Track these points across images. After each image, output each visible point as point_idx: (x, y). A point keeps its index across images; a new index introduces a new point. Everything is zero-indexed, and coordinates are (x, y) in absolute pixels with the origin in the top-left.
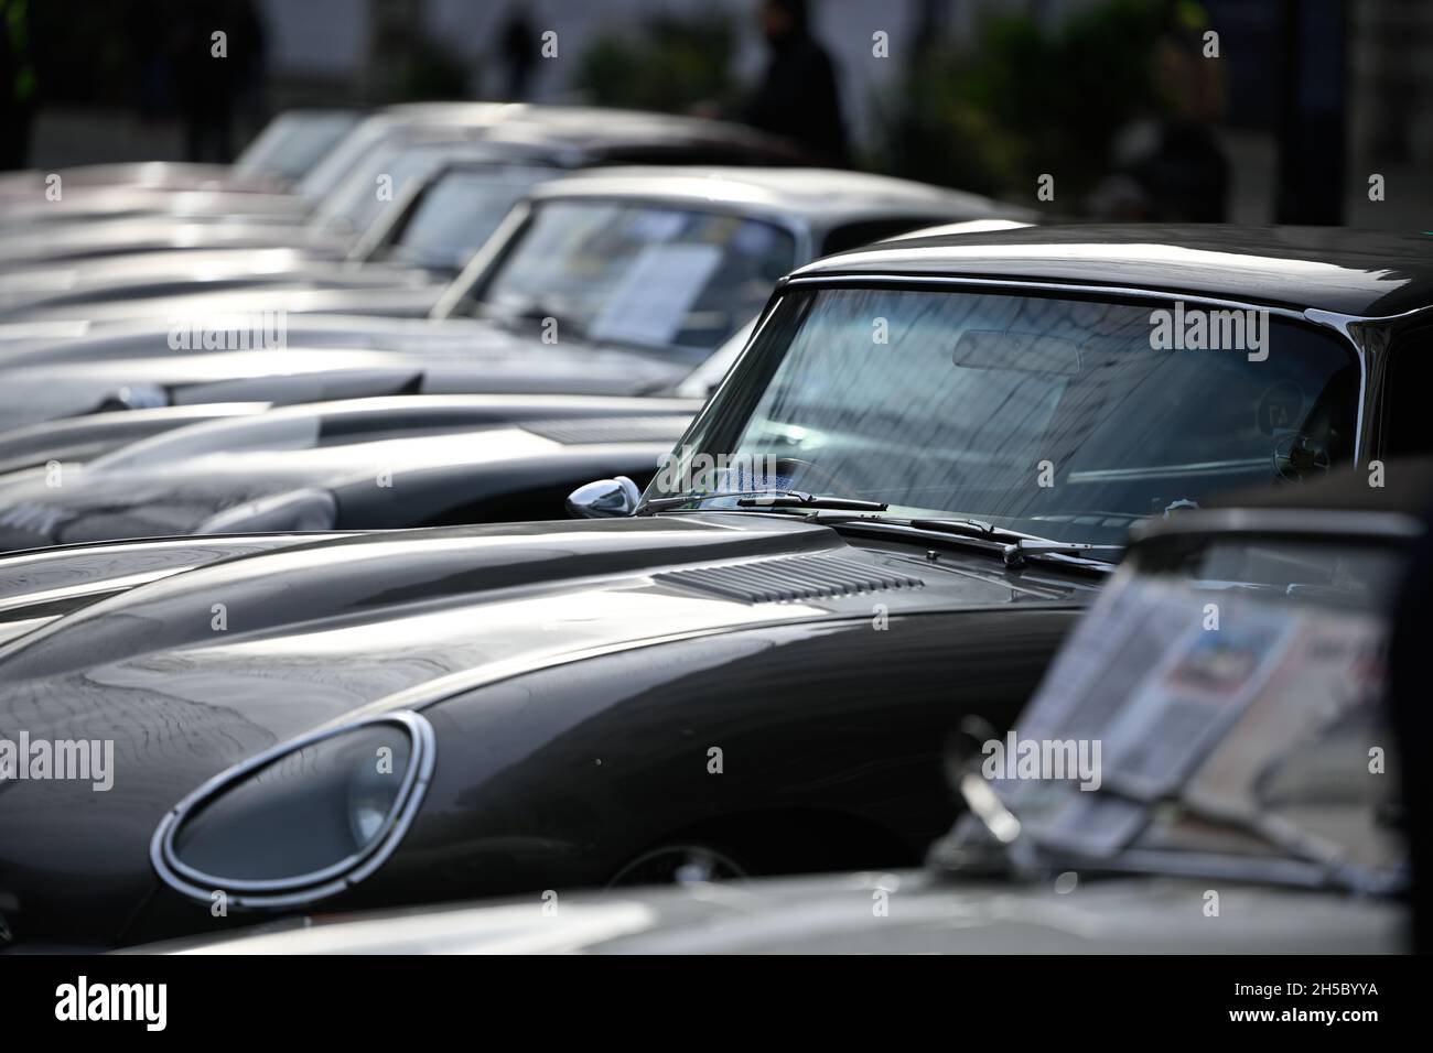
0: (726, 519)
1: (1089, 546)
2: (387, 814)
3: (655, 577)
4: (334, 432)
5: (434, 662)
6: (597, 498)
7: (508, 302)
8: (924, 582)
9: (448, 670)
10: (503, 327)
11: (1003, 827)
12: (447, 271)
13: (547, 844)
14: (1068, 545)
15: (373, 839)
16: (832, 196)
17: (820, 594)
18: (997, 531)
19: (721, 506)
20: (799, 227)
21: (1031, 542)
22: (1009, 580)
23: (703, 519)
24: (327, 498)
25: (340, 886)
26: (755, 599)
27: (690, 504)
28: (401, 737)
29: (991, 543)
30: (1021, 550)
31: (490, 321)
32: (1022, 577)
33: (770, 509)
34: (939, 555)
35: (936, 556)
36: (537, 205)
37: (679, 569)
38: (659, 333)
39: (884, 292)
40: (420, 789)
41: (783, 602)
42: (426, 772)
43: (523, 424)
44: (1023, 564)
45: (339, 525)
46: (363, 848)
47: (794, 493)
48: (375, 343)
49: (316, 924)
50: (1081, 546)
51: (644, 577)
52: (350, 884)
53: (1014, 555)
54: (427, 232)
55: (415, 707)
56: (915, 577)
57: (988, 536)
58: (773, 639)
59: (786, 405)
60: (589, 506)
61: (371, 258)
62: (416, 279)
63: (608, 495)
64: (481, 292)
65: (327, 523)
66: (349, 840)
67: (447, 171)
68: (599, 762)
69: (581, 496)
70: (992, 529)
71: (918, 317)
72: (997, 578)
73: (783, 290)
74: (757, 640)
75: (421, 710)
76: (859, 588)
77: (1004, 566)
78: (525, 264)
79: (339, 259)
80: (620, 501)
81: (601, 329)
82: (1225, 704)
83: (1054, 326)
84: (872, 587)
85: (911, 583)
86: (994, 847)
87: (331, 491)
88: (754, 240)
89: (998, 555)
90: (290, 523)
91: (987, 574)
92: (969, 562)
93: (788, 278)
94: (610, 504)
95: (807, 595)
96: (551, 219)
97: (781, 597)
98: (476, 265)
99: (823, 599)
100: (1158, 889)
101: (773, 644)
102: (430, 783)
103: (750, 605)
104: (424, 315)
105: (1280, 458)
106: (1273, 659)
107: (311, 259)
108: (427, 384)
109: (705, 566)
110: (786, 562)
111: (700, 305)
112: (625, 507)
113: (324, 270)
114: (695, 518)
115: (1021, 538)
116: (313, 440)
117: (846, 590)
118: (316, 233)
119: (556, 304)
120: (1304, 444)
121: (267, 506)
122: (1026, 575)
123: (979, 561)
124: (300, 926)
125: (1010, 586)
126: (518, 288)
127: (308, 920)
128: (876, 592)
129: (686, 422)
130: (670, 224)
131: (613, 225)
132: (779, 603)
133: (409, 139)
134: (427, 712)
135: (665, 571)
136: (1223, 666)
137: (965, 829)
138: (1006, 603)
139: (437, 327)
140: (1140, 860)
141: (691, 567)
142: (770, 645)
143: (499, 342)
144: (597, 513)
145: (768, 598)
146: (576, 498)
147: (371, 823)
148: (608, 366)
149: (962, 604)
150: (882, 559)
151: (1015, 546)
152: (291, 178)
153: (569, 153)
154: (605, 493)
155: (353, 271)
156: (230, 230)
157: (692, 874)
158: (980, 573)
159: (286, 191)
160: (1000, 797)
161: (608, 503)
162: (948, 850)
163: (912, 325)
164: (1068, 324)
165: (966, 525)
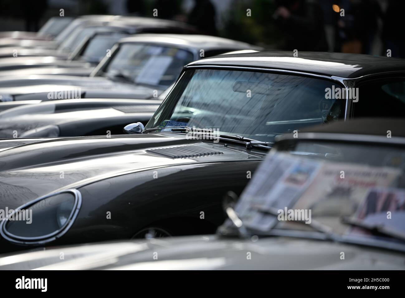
0: (168, 135)
1: (270, 143)
2: (68, 218)
3: (146, 151)
4: (60, 109)
5: (84, 174)
6: (132, 128)
7: (112, 72)
8: (223, 153)
9: (87, 177)
10: (110, 79)
11: (238, 223)
12: (95, 63)
13: (114, 227)
14: (264, 143)
15: (63, 226)
16: (204, 43)
17: (193, 156)
18: (244, 138)
19: (167, 131)
20: (195, 52)
21: (254, 141)
22: (247, 152)
23: (162, 135)
24: (57, 127)
25: (54, 239)
26: (175, 157)
27: (158, 130)
28: (71, 196)
29: (242, 142)
30: (251, 144)
31: (107, 78)
32: (251, 151)
33: (180, 132)
34: (228, 145)
35: (227, 145)
36: (120, 45)
37: (153, 149)
38: (155, 81)
39: (214, 70)
40: (77, 211)
41: (183, 158)
42: (79, 206)
43: (114, 107)
44: (252, 148)
45: (60, 135)
46: (61, 227)
47: (187, 127)
48: (74, 84)
49: (47, 249)
50: (267, 143)
51: (144, 151)
52: (57, 238)
53: (249, 145)
54: (90, 52)
55: (77, 188)
56: (221, 151)
57: (242, 140)
58: (181, 169)
59: (186, 102)
60: (130, 131)
61: (74, 59)
62: (87, 65)
63: (135, 127)
64: (105, 69)
65: (57, 135)
66: (57, 225)
67: (96, 35)
68: (129, 203)
69: (128, 128)
70: (243, 138)
71: (225, 77)
72: (244, 152)
73: (185, 69)
74: (177, 169)
75: (78, 189)
76: (205, 154)
77: (246, 148)
78: (117, 61)
79: (65, 59)
80: (139, 129)
81: (138, 80)
82: (299, 188)
83: (264, 80)
84: (208, 154)
85: (219, 153)
86: (235, 229)
87: (58, 126)
88: (182, 55)
89: (244, 145)
90: (46, 134)
91: (242, 151)
92: (237, 147)
93: (186, 66)
94: (136, 130)
95: (190, 156)
96: (124, 48)
97: (182, 157)
98: (103, 61)
99: (194, 157)
100: (280, 240)
101: (181, 170)
102: (80, 210)
103: (174, 159)
104: (88, 76)
105: (324, 118)
106: (314, 175)
107: (58, 60)
108: (86, 96)
109: (161, 148)
110: (184, 147)
111: (166, 73)
112: (140, 131)
113: (61, 63)
114: (160, 134)
115: (251, 140)
116: (53, 111)
117: (201, 155)
118: (59, 52)
119: (126, 73)
120: (331, 114)
121: (40, 130)
122: (252, 151)
123: (238, 147)
124: (42, 250)
125: (248, 154)
126: (115, 68)
127: (44, 248)
128: (209, 155)
129: (157, 107)
130: (158, 50)
131: (142, 50)
132: (182, 159)
133: (86, 25)
134: (80, 189)
135: (149, 149)
136: (300, 177)
137: (227, 223)
138: (246, 159)
139: (91, 79)
140: (276, 232)
141: (157, 148)
142: (180, 170)
143: (109, 83)
144: (132, 133)
145: (179, 157)
146: (126, 128)
147: (63, 221)
148: (140, 91)
149: (235, 159)
150: (212, 146)
151: (249, 143)
152: (54, 36)
153: (132, 30)
154: (134, 127)
155: (69, 63)
156: (37, 51)
157: (149, 236)
158: (239, 150)
159: (52, 40)
160: (237, 214)
161: (135, 130)
162: (223, 229)
163: (223, 80)
164: (267, 79)
165: (236, 137)
